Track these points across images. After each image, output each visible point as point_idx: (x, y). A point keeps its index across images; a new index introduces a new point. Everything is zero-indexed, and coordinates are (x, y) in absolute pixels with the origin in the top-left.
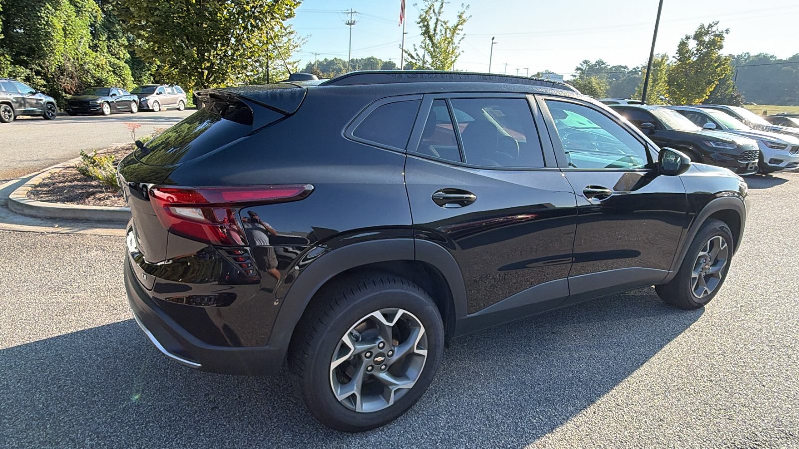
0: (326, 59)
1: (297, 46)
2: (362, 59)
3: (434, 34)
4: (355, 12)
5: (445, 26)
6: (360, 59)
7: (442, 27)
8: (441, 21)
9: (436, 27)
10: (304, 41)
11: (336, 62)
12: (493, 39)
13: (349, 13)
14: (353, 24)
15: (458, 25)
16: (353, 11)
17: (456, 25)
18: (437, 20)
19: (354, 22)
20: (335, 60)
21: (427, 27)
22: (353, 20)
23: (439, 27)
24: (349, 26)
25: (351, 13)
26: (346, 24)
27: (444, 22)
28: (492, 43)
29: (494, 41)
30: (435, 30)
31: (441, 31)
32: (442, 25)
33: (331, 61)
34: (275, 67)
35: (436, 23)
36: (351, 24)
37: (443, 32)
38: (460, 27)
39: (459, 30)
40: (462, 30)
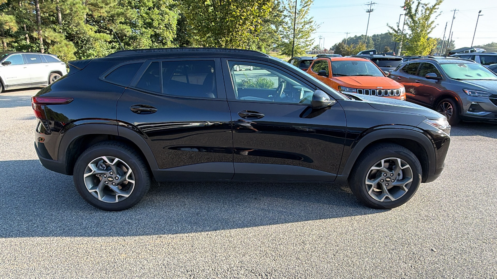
0: (356, 36)
1: (314, 30)
2: (382, 34)
3: (415, 14)
4: (374, 3)
5: (426, 7)
6: (380, 34)
7: (423, 8)
8: (422, 4)
9: (417, 8)
10: (318, 27)
11: (362, 37)
12: (480, 12)
13: (369, 4)
14: (371, 11)
15: (435, 6)
16: (372, 3)
17: (434, 5)
18: (419, 3)
19: (372, 10)
20: (362, 36)
21: (410, 9)
22: (372, 9)
23: (420, 8)
24: (369, 13)
25: (371, 4)
26: (367, 12)
27: (424, 4)
28: (479, 15)
29: (480, 14)
30: (416, 11)
31: (422, 11)
32: (423, 7)
33: (359, 37)
34: (299, 43)
35: (418, 6)
36: (370, 11)
37: (424, 12)
38: (436, 7)
39: (436, 9)
40: (438, 8)
